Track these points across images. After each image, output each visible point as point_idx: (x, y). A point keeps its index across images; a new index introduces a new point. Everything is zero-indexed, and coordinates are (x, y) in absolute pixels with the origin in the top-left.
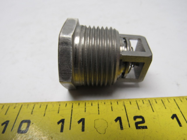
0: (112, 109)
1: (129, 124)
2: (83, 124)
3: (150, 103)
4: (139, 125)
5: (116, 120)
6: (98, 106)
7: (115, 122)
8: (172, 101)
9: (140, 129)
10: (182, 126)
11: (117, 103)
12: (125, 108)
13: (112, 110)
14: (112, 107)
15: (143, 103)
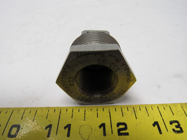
0: (97, 115)
1: (112, 130)
2: (69, 130)
3: (134, 110)
4: (121, 132)
5: (100, 127)
6: (85, 112)
7: (99, 128)
8: (155, 109)
9: (122, 135)
10: (162, 134)
11: (103, 109)
12: (110, 114)
13: (97, 117)
14: (97, 114)
15: (128, 110)
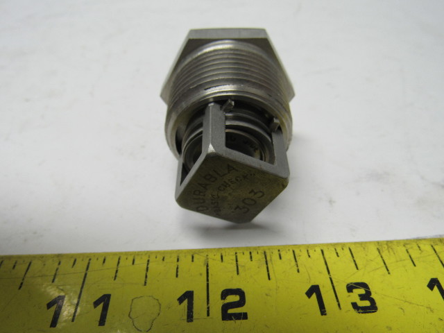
0: (177, 272)
1: (208, 308)
2: (105, 309)
3: (266, 258)
4: (230, 311)
5: (181, 300)
6: (148, 264)
7: (178, 302)
8: (316, 255)
9: (231, 319)
10: (325, 314)
11: (193, 257)
12: (207, 270)
13: (177, 276)
14: (177, 268)
15: (251, 257)
